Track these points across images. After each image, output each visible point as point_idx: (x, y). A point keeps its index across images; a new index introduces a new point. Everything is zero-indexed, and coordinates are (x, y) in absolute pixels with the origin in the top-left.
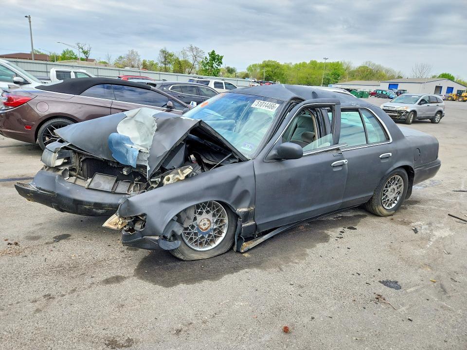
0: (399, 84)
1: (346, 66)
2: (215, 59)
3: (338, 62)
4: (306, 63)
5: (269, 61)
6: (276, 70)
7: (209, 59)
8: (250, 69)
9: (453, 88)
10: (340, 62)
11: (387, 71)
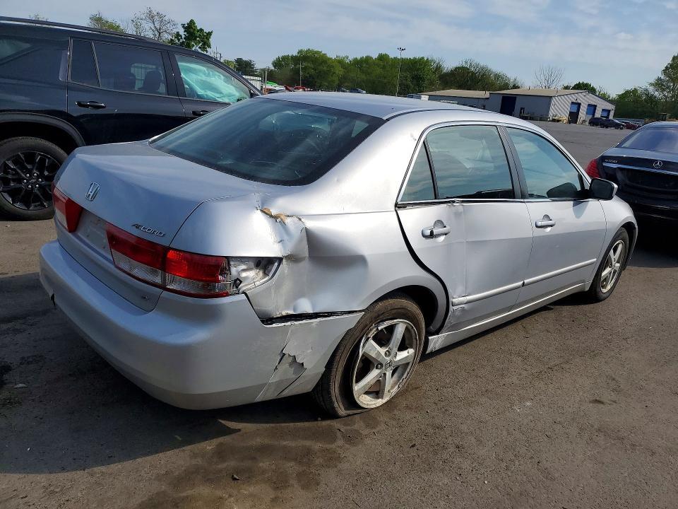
0: (518, 97)
1: (435, 65)
2: (196, 37)
3: (423, 58)
4: (371, 58)
5: (308, 51)
6: (321, 68)
7: (183, 36)
8: (277, 63)
9: (596, 106)
10: (425, 59)
11: (497, 76)
